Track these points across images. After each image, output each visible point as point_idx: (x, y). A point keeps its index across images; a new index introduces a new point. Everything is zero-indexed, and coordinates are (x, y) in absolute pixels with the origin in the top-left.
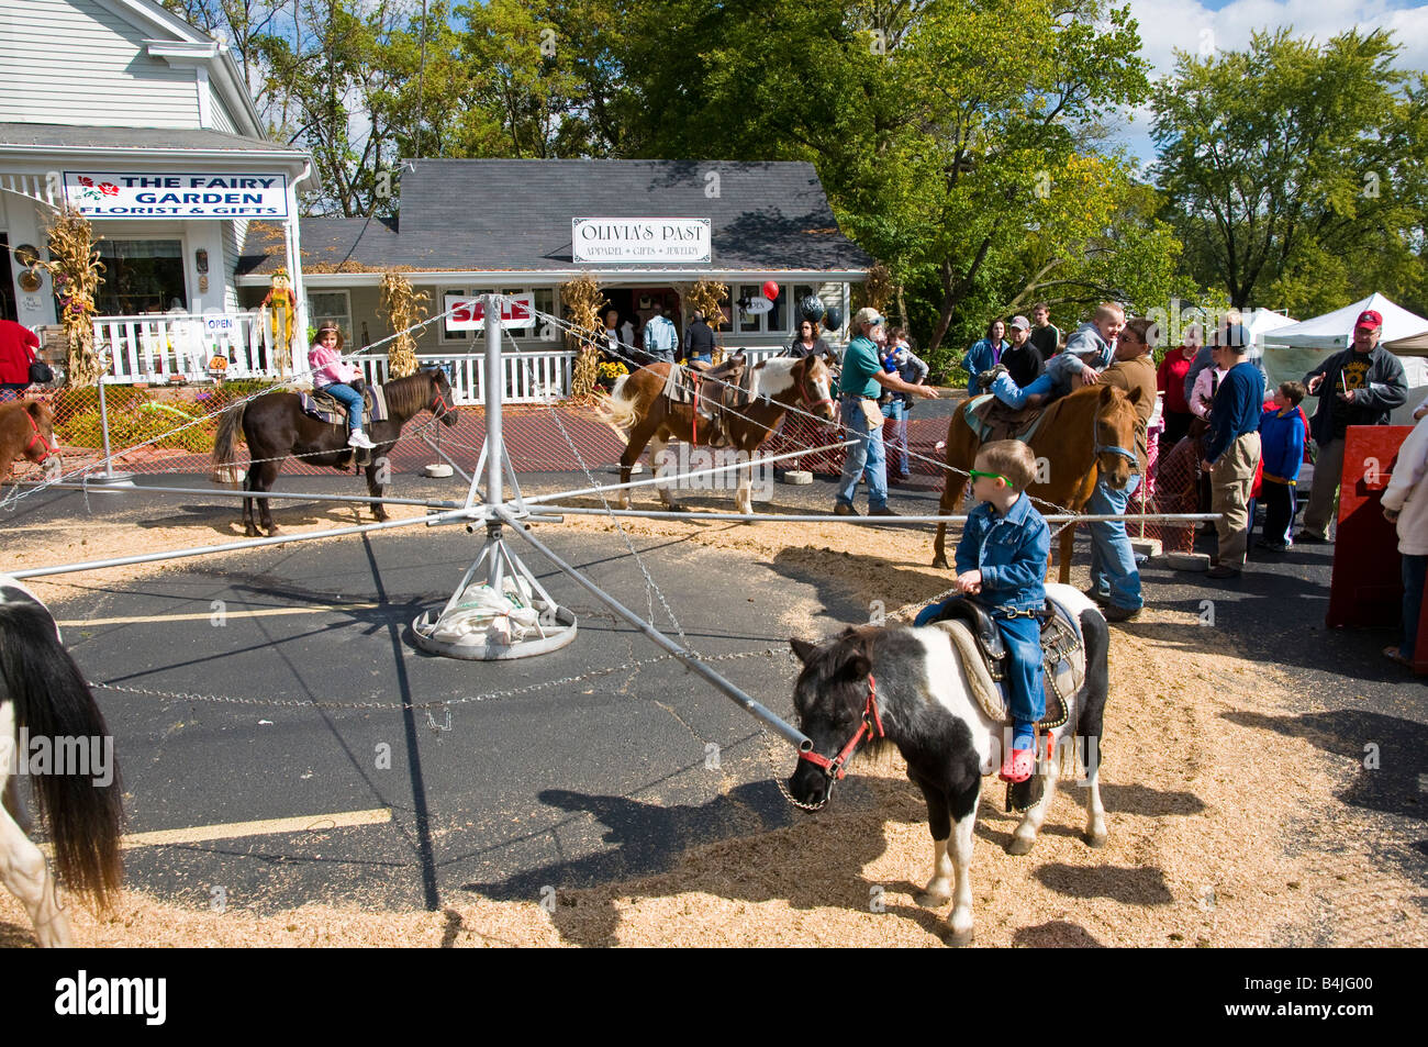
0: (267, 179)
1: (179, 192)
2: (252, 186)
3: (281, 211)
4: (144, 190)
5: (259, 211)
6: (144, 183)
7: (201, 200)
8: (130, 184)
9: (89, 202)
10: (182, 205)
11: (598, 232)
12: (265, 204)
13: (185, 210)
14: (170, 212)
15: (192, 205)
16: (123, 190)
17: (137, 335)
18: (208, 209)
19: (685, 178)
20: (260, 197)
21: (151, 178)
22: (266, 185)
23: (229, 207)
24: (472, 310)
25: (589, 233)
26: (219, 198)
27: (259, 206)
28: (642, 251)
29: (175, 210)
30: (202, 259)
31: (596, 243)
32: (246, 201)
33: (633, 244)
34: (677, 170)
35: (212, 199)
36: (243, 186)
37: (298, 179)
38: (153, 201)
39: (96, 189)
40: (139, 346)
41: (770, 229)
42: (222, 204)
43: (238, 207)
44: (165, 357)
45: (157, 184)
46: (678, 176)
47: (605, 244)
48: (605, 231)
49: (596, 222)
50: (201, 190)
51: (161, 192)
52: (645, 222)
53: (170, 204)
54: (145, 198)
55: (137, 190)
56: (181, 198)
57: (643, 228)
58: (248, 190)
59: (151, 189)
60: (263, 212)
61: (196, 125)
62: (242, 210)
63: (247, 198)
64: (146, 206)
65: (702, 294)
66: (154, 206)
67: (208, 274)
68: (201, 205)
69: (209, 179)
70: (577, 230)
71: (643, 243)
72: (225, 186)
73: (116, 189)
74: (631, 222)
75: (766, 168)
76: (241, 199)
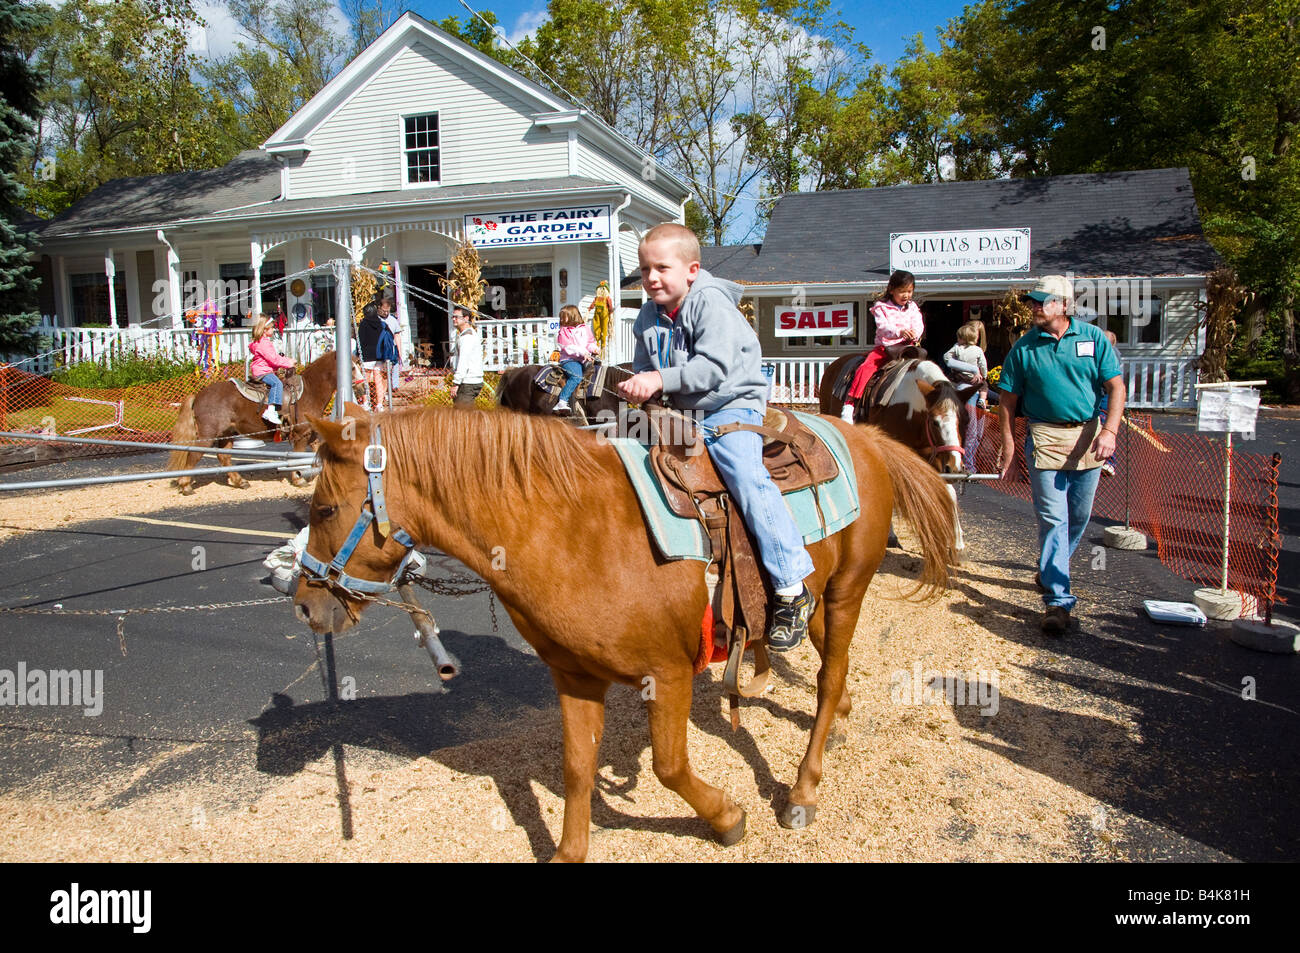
0: (596, 210)
1: (535, 225)
2: (585, 216)
3: (605, 235)
4: (513, 225)
5: (589, 235)
6: (513, 220)
7: (549, 229)
8: (504, 221)
9: (479, 237)
10: (537, 234)
11: (914, 246)
12: (594, 230)
13: (539, 237)
14: (528, 240)
15: (543, 234)
16: (500, 226)
17: (514, 336)
18: (554, 236)
19: (1034, 195)
20: (591, 224)
21: (518, 215)
22: (596, 215)
23: (569, 233)
24: (797, 319)
25: (906, 246)
26: (562, 227)
27: (589, 231)
28: (958, 262)
29: (532, 239)
30: (563, 276)
31: (912, 256)
32: (580, 228)
33: (949, 255)
34: (1026, 188)
35: (557, 228)
36: (579, 217)
37: (620, 208)
38: (518, 232)
39: (483, 226)
40: (515, 343)
41: (1114, 239)
42: (564, 231)
43: (574, 233)
44: (531, 351)
45: (522, 220)
46: (1027, 194)
47: (921, 256)
48: (920, 245)
49: (912, 236)
50: (550, 222)
51: (523, 225)
52: (960, 235)
53: (530, 234)
54: (513, 231)
55: (509, 225)
56: (536, 229)
57: (959, 242)
58: (582, 220)
59: (517, 223)
60: (593, 236)
61: (566, 174)
62: (577, 236)
63: (581, 225)
64: (514, 237)
65: (1013, 303)
66: (519, 236)
67: (567, 288)
68: (550, 233)
69: (556, 213)
70: (894, 245)
71: (958, 254)
72: (566, 218)
73: (495, 226)
74: (947, 235)
75: (1126, 180)
76: (577, 227)
